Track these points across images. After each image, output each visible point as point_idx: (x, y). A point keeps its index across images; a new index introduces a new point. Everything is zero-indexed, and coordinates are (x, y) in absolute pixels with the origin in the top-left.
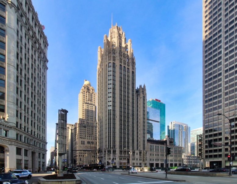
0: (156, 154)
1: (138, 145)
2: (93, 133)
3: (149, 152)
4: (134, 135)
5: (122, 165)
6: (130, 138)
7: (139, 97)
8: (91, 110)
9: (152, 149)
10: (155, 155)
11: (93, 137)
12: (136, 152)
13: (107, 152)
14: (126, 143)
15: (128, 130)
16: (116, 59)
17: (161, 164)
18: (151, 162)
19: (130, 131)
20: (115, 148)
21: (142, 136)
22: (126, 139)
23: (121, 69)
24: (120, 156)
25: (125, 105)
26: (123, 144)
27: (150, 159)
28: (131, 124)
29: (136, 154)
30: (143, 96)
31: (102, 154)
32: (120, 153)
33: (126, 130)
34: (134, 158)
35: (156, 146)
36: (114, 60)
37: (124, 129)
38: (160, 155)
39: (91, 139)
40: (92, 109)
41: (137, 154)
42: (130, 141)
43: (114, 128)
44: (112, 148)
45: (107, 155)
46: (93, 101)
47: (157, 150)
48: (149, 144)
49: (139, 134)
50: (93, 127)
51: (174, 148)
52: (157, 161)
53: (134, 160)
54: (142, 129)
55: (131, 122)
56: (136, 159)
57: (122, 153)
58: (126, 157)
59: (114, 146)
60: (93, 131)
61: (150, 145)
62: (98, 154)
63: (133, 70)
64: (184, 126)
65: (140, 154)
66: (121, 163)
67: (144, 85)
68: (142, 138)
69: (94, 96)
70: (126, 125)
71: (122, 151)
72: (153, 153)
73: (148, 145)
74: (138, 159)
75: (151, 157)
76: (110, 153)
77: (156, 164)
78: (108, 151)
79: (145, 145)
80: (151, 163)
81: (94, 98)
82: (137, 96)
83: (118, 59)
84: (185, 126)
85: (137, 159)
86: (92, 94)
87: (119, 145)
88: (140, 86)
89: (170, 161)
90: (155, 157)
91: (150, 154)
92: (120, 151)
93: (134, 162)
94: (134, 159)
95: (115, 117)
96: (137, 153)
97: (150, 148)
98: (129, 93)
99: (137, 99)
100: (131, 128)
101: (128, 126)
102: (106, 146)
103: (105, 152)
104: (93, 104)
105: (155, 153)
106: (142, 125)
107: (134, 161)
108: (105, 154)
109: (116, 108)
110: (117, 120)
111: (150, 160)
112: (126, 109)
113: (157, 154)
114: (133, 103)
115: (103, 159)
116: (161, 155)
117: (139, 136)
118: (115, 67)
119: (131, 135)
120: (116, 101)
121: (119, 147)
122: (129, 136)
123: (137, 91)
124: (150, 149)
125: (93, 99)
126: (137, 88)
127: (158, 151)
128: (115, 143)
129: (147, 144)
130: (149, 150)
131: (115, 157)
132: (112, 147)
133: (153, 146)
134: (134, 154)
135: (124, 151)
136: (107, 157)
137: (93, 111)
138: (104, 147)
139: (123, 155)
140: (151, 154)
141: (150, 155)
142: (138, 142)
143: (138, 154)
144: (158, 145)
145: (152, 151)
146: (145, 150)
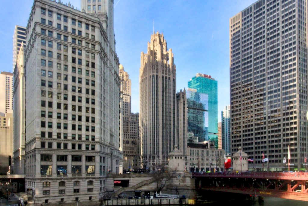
2: (128, 130)
4: (175, 141)
6: (171, 144)
7: (179, 102)
8: (125, 102)
9: (192, 154)
10: (195, 159)
11: (128, 135)
13: (151, 158)
14: (168, 149)
15: (170, 137)
16: (159, 71)
19: (171, 138)
20: (158, 154)
21: (183, 141)
22: (168, 145)
23: (163, 80)
24: (163, 162)
25: (167, 112)
26: (165, 150)
28: (173, 130)
30: (183, 101)
31: (147, 160)
32: (163, 159)
33: (168, 136)
35: (196, 150)
36: (157, 72)
37: (167, 136)
38: (200, 159)
39: (127, 138)
40: (127, 100)
42: (171, 147)
43: (158, 136)
44: (156, 155)
45: (151, 160)
46: (127, 90)
47: (197, 154)
48: (190, 148)
49: (179, 139)
50: (128, 123)
51: (215, 152)
52: (198, 166)
54: (183, 134)
55: (173, 128)
57: (164, 159)
59: (158, 152)
60: (128, 128)
61: (190, 150)
62: (142, 159)
63: (174, 78)
67: (184, 89)
68: (183, 143)
69: (129, 84)
70: (168, 132)
71: (164, 157)
72: (193, 158)
73: (188, 149)
75: (192, 162)
76: (155, 159)
77: (196, 168)
78: (153, 157)
80: (191, 168)
81: (129, 87)
82: (178, 101)
83: (161, 72)
86: (126, 81)
87: (162, 151)
88: (181, 91)
89: (211, 165)
90: (195, 161)
92: (163, 157)
95: (158, 126)
97: (191, 152)
98: (170, 101)
99: (178, 104)
100: (172, 135)
101: (170, 133)
102: (151, 152)
103: (150, 157)
104: (127, 94)
105: (195, 157)
106: (183, 130)
108: (150, 160)
109: (159, 116)
110: (160, 128)
111: (191, 165)
112: (168, 117)
113: (197, 158)
114: (174, 109)
115: (148, 164)
117: (180, 141)
118: (158, 78)
119: (172, 141)
120: (159, 110)
121: (162, 153)
122: (170, 142)
123: (178, 96)
125: (127, 87)
126: (178, 92)
127: (199, 155)
128: (158, 150)
129: (187, 149)
130: (190, 155)
132: (156, 153)
133: (193, 151)
135: (166, 157)
136: (151, 163)
137: (127, 103)
138: (149, 153)
140: (191, 159)
144: (198, 149)
145: (192, 155)
146: (186, 155)
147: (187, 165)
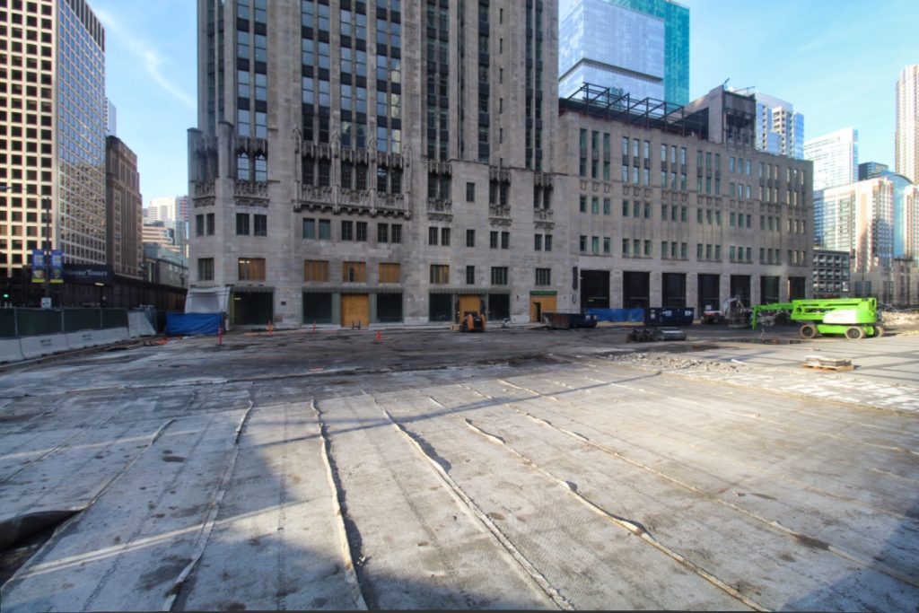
0: (625, 203)
1: (493, 133)
3: (574, 182)
5: (324, 285)
9: (595, 162)
10: (616, 207)
12: (462, 174)
17: (666, 277)
18: (588, 263)
24: (307, 206)
27: (583, 238)
29: (457, 191)
32: (306, 179)
34: (440, 225)
35: (624, 140)
38: (656, 211)
41: (470, 197)
48: (571, 118)
49: (493, 44)
51: (755, 166)
52: (637, 257)
53: (446, 242)
56: (457, 237)
57: (323, 179)
58: (366, 211)
61: (583, 131)
64: (774, 111)
65: (492, 199)
66: (315, 267)
68: (522, 71)
71: (325, 162)
72: (600, 194)
73: (565, 126)
74: (482, 238)
75: (591, 224)
77: (628, 276)
79: (545, 133)
80: (584, 273)
84: (779, 109)
85: (470, 234)
87: (296, 105)
89: (732, 261)
90: (618, 226)
91: (583, 199)
92: (307, 160)
93: (441, 260)
94: (446, 231)
96: (471, 186)
97: (584, 151)
105: (617, 194)
107: (439, 248)
111: (583, 246)
113: (637, 204)
116: (664, 207)
117: (496, 59)
119: (411, 26)
121: (296, 127)
124: (583, 160)
129: (557, 123)
130: (577, 170)
131: (253, 211)
133: (601, 137)
134: (445, 193)
135: (346, 164)
139: (335, 196)
140: (589, 202)
141: (583, 208)
142: (493, 103)
143: (482, 192)
144: (641, 134)
145: (594, 174)
146: (545, 169)
147: (548, 248)
